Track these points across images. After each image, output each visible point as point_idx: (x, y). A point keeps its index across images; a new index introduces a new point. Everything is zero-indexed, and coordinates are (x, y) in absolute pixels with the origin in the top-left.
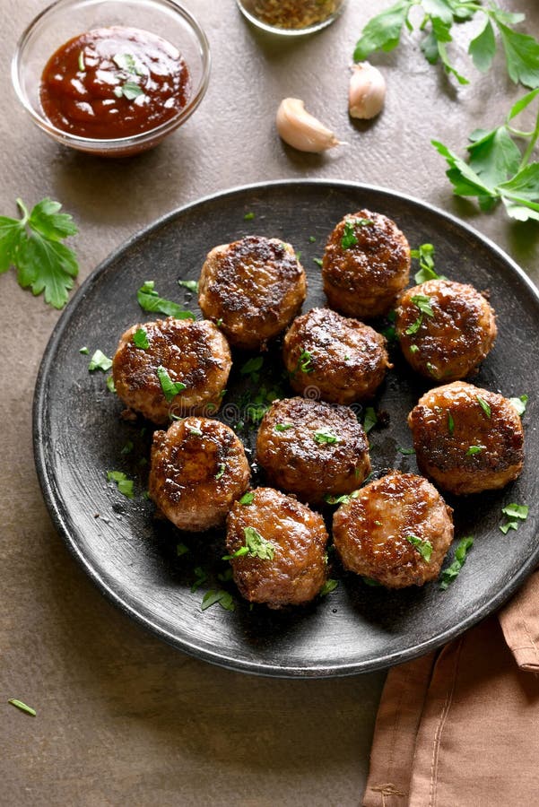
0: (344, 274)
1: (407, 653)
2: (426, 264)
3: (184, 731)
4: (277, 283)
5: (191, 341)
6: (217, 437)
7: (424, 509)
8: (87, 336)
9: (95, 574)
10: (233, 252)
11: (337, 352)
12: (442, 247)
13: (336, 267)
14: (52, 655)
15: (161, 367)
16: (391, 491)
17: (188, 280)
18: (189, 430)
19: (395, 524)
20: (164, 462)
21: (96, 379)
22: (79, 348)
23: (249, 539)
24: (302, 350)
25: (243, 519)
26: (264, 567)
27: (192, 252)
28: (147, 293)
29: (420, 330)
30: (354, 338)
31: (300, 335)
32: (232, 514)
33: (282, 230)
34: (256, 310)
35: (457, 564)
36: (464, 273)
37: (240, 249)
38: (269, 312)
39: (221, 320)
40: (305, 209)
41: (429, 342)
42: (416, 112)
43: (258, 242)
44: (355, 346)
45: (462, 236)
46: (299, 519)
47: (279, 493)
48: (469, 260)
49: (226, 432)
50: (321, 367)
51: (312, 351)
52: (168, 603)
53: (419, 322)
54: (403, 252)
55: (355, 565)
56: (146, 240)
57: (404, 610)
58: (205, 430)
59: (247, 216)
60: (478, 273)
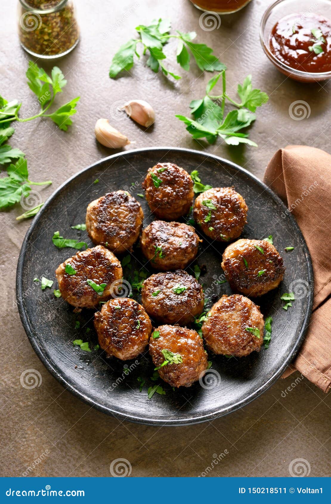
0: (163, 200)
1: (263, 388)
2: (197, 181)
3: (160, 465)
4: (129, 215)
5: (96, 260)
6: (130, 307)
7: (248, 311)
8: (34, 272)
9: (89, 399)
10: (101, 204)
11: (174, 242)
12: (202, 169)
13: (157, 198)
14: (76, 448)
15: (88, 280)
16: (227, 307)
17: (76, 225)
18: (114, 308)
19: (236, 324)
20: (107, 329)
21: (47, 293)
22: (32, 279)
23: (166, 356)
24: (155, 246)
25: (159, 346)
26: (179, 368)
27: (73, 209)
28: (57, 238)
29: (212, 218)
30: (180, 232)
31: (150, 239)
32: (151, 345)
33: (115, 184)
34: (124, 232)
35: (268, 333)
36: (217, 180)
37: (105, 201)
38: (131, 232)
39: (107, 243)
40: (124, 170)
41: (218, 223)
42: (158, 100)
43: (113, 195)
44: (182, 237)
45: (211, 161)
46: (187, 337)
47: (171, 326)
48: (218, 173)
49: (133, 303)
50: (168, 253)
51: (161, 246)
52: (131, 402)
53: (210, 214)
54: (188, 178)
55: (222, 351)
56: (48, 210)
57: (251, 366)
58: (122, 305)
59: (95, 182)
60: (225, 178)
